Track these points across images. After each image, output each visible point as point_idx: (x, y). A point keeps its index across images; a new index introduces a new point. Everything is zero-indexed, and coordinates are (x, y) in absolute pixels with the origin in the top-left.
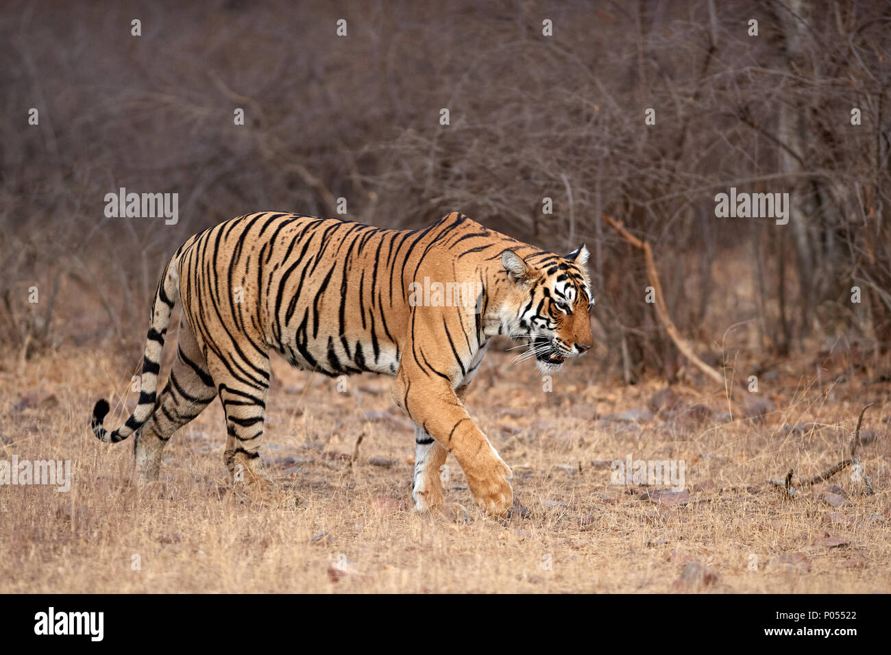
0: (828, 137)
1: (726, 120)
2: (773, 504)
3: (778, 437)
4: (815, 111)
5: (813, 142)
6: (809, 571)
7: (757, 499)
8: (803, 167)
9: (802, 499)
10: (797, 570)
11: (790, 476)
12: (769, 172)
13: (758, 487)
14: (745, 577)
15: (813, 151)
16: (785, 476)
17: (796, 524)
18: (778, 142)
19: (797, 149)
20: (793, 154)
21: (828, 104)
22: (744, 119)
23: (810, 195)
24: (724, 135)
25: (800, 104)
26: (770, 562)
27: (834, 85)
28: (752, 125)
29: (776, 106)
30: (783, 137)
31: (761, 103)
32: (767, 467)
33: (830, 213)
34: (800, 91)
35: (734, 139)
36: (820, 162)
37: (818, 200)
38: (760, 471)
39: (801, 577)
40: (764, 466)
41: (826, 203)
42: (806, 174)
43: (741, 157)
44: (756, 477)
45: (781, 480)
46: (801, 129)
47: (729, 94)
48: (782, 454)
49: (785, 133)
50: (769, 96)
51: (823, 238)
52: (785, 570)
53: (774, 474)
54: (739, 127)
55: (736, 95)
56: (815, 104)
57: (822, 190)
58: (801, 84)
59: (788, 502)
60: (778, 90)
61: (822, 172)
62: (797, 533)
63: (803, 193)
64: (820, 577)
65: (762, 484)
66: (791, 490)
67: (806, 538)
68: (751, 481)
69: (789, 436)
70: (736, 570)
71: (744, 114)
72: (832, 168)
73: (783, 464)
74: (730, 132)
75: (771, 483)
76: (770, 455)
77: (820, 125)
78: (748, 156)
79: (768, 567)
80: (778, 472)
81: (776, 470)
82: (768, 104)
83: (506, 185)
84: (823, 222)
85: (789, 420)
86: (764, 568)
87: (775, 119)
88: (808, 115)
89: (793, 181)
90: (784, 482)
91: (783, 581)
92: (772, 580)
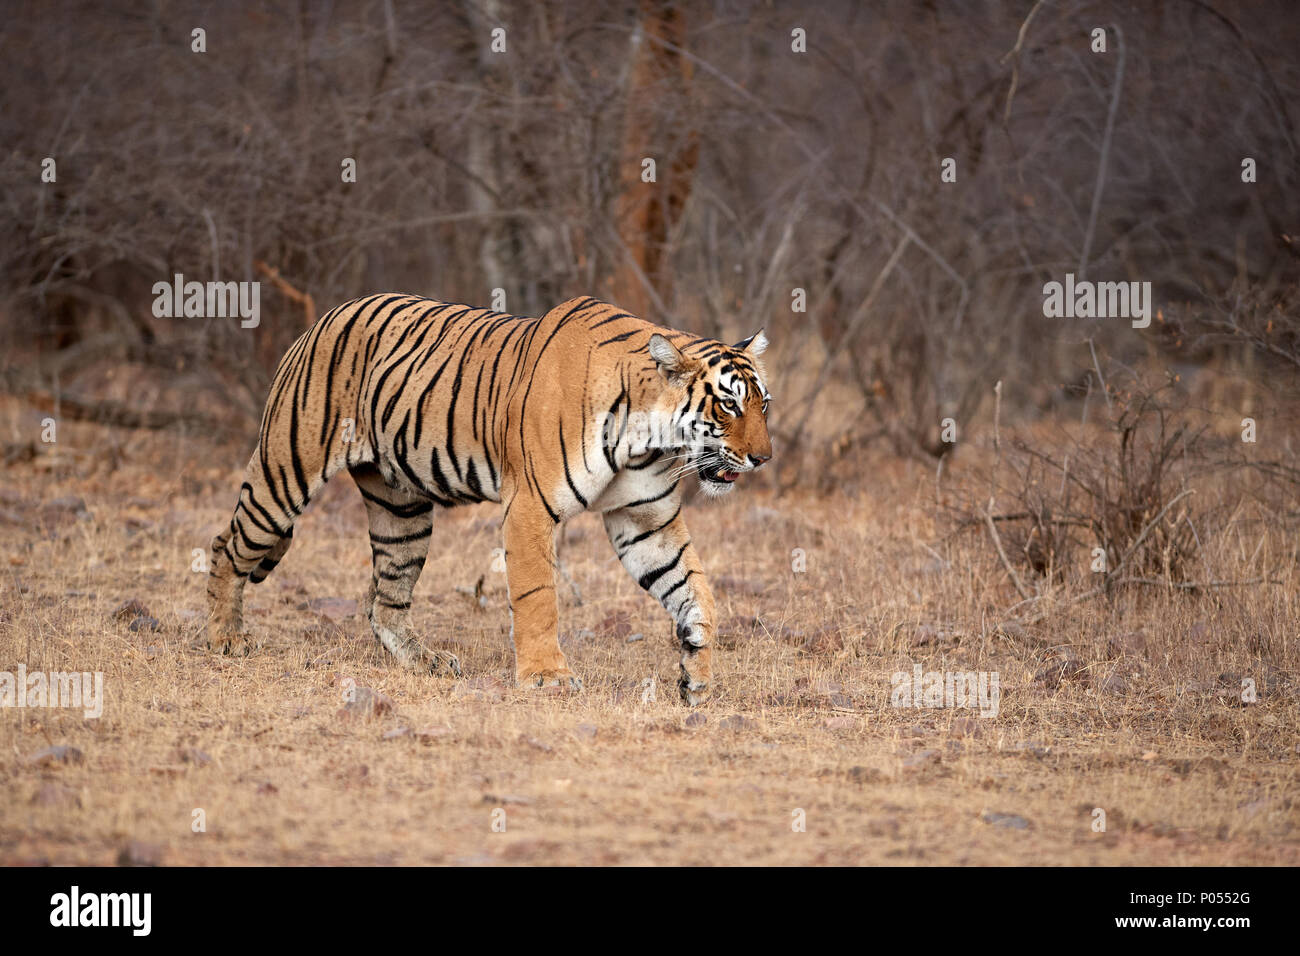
0: (529, 169)
1: (405, 147)
2: (460, 616)
3: (467, 534)
4: (514, 138)
5: (512, 175)
6: (503, 699)
7: (441, 611)
8: (500, 205)
9: (495, 611)
10: (488, 698)
11: (481, 583)
12: (457, 210)
13: (442, 595)
14: (425, 706)
15: (511, 187)
16: (474, 582)
17: (487, 641)
18: (469, 175)
19: (492, 183)
20: (487, 190)
21: (529, 128)
22: (427, 145)
23: (507, 239)
24: (403, 164)
25: (496, 128)
26: (456, 688)
27: (537, 105)
28: (436, 152)
29: (466, 130)
30: (475, 168)
31: (448, 127)
32: (453, 571)
33: (531, 262)
34: (496, 112)
35: (415, 170)
36: (521, 198)
37: (516, 246)
38: (444, 576)
39: (493, 707)
40: (448, 571)
41: (527, 250)
42: (503, 214)
43: (424, 191)
44: (439, 584)
45: (471, 588)
46: (496, 158)
47: (409, 114)
48: (472, 555)
49: (477, 161)
50: (458, 117)
51: (523, 291)
52: (473, 697)
53: (461, 579)
54: (421, 156)
55: (417, 115)
56: (514, 127)
57: (522, 235)
58: (497, 104)
59: (478, 614)
60: (469, 111)
61: (521, 212)
62: (489, 652)
63: (499, 236)
64: (516, 706)
65: (446, 592)
66: (482, 600)
67: (499, 658)
68: (433, 589)
69: (481, 533)
70: (414, 697)
71: (428, 138)
72: (535, 207)
73: (472, 568)
74: (410, 160)
75: (458, 591)
76: (458, 557)
77: (519, 155)
78: (431, 191)
79: (453, 694)
80: (467, 578)
81: (463, 576)
82: (456, 128)
83: (134, 223)
84: (523, 274)
85: (479, 515)
86: (448, 695)
87: (463, 146)
88: (505, 141)
89: (485, 221)
90: (472, 590)
91: (471, 712)
92: (459, 710)
